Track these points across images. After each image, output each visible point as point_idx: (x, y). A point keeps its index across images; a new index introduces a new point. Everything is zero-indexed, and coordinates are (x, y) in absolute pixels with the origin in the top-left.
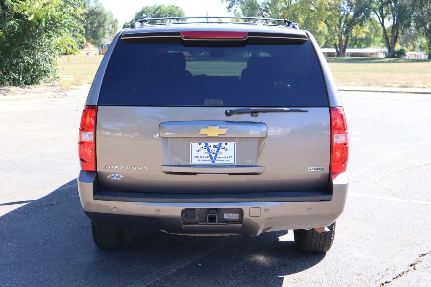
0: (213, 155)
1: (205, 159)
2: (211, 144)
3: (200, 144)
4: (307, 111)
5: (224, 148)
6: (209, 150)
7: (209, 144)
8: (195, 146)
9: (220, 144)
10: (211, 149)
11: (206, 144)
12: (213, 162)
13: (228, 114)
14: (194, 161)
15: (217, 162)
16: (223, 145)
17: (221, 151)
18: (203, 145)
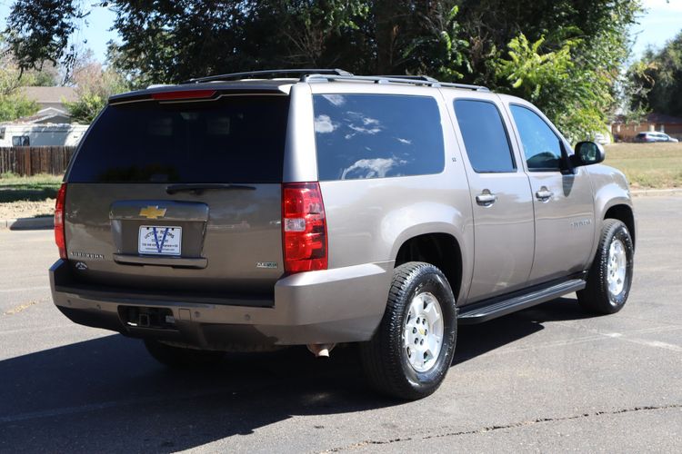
0: (160, 243)
1: (152, 247)
2: (159, 229)
3: (148, 228)
4: (254, 189)
5: (171, 235)
6: (156, 236)
7: (157, 229)
8: (143, 231)
9: (167, 229)
10: (158, 235)
11: (154, 229)
12: (160, 251)
13: (170, 192)
14: (142, 249)
15: (164, 252)
16: (170, 231)
17: (168, 237)
18: (151, 230)
